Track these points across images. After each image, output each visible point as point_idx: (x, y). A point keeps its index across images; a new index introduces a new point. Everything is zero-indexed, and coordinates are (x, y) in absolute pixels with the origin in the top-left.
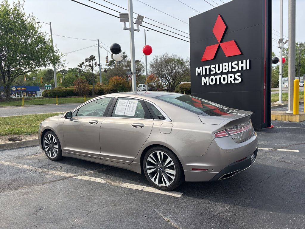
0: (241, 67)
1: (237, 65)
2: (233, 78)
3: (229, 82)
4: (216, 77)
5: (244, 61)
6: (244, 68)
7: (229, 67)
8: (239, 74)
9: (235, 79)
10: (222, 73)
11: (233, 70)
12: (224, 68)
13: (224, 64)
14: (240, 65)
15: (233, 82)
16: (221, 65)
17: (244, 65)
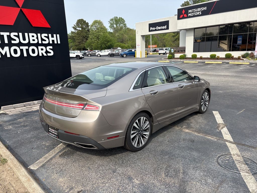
0: (52, 40)
1: (48, 37)
2: (45, 50)
3: (41, 55)
4: (21, 48)
5: (55, 35)
6: (56, 42)
7: (37, 38)
8: (51, 47)
9: (47, 52)
10: (29, 44)
11: (44, 42)
12: (31, 38)
13: (31, 34)
14: (51, 39)
15: (45, 55)
16: (26, 34)
17: (55, 39)
